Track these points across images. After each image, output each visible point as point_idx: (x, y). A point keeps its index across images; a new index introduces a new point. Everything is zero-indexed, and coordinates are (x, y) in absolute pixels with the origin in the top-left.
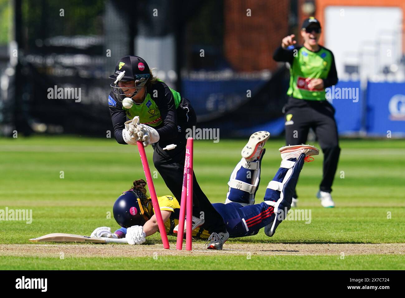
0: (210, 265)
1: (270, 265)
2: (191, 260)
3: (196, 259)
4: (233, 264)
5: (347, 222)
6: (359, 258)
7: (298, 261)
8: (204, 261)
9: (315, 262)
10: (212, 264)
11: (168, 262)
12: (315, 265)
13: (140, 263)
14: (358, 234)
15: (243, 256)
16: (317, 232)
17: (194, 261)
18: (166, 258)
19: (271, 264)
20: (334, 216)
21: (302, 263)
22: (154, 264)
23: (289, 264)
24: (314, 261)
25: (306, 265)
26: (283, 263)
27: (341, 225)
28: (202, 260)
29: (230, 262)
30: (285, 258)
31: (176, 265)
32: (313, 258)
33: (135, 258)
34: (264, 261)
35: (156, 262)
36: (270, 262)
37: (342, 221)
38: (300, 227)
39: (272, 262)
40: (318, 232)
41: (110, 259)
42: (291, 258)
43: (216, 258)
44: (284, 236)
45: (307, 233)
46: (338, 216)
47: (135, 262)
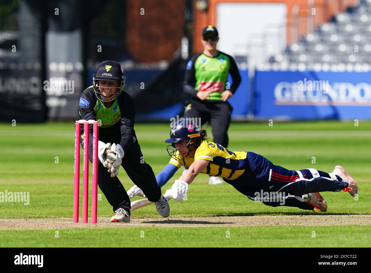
0: (113, 237)
1: (167, 235)
2: (96, 232)
3: (101, 231)
4: (134, 236)
5: (236, 197)
6: (248, 229)
7: (192, 232)
8: (108, 233)
9: (208, 233)
10: (115, 236)
11: (76, 234)
12: (208, 236)
13: (50, 234)
14: (246, 207)
15: (143, 228)
16: (210, 206)
17: (99, 233)
18: (74, 230)
19: (168, 235)
20: (224, 192)
21: (196, 234)
22: (63, 236)
23: (184, 235)
24: (207, 232)
25: (200, 235)
26: (179, 234)
27: (231, 200)
28: (106, 232)
29: (131, 233)
30: (181, 230)
31: (83, 237)
32: (206, 229)
33: (46, 231)
34: (162, 232)
35: (64, 234)
36: (168, 233)
37: (232, 196)
38: (194, 202)
39: (169, 234)
40: (211, 206)
41: (24, 231)
42: (186, 229)
43: (119, 230)
44: (180, 210)
45: (201, 207)
46: (229, 192)
47: (46, 234)
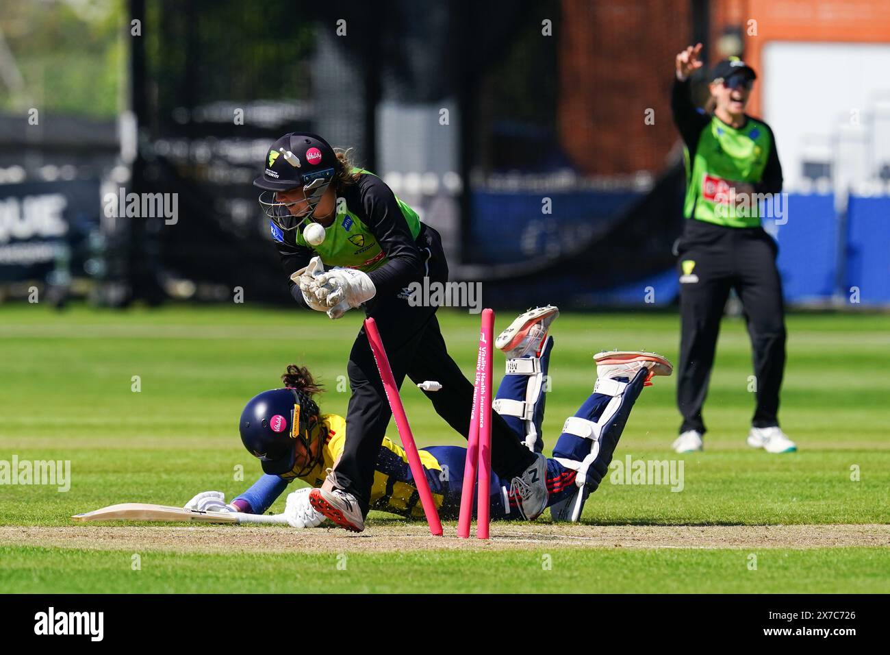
0: (525, 569)
1: (647, 568)
2: (487, 559)
3: (497, 556)
4: (573, 567)
5: (804, 481)
6: (829, 554)
7: (704, 561)
8: (514, 562)
9: (739, 562)
10: (529, 568)
11: (441, 564)
12: (740, 569)
13: (383, 564)
14: (826, 505)
15: (593, 551)
16: (745, 501)
17: (494, 561)
18: (437, 555)
19: (650, 566)
20: (778, 470)
21: (713, 566)
22: (411, 568)
23: (686, 567)
24: (738, 560)
25: (722, 568)
26: (674, 565)
27: (792, 488)
28: (509, 559)
29: (566, 562)
30: (678, 555)
31: (457, 569)
32: (735, 555)
33: (372, 555)
34: (636, 560)
35: (415, 563)
36: (649, 562)
37: (794, 480)
38: (709, 492)
39: (652, 563)
40: (747, 502)
41: (323, 557)
42: (690, 554)
43: (538, 555)
44: (677, 510)
45: (724, 503)
46: (787, 470)
47: (374, 562)
